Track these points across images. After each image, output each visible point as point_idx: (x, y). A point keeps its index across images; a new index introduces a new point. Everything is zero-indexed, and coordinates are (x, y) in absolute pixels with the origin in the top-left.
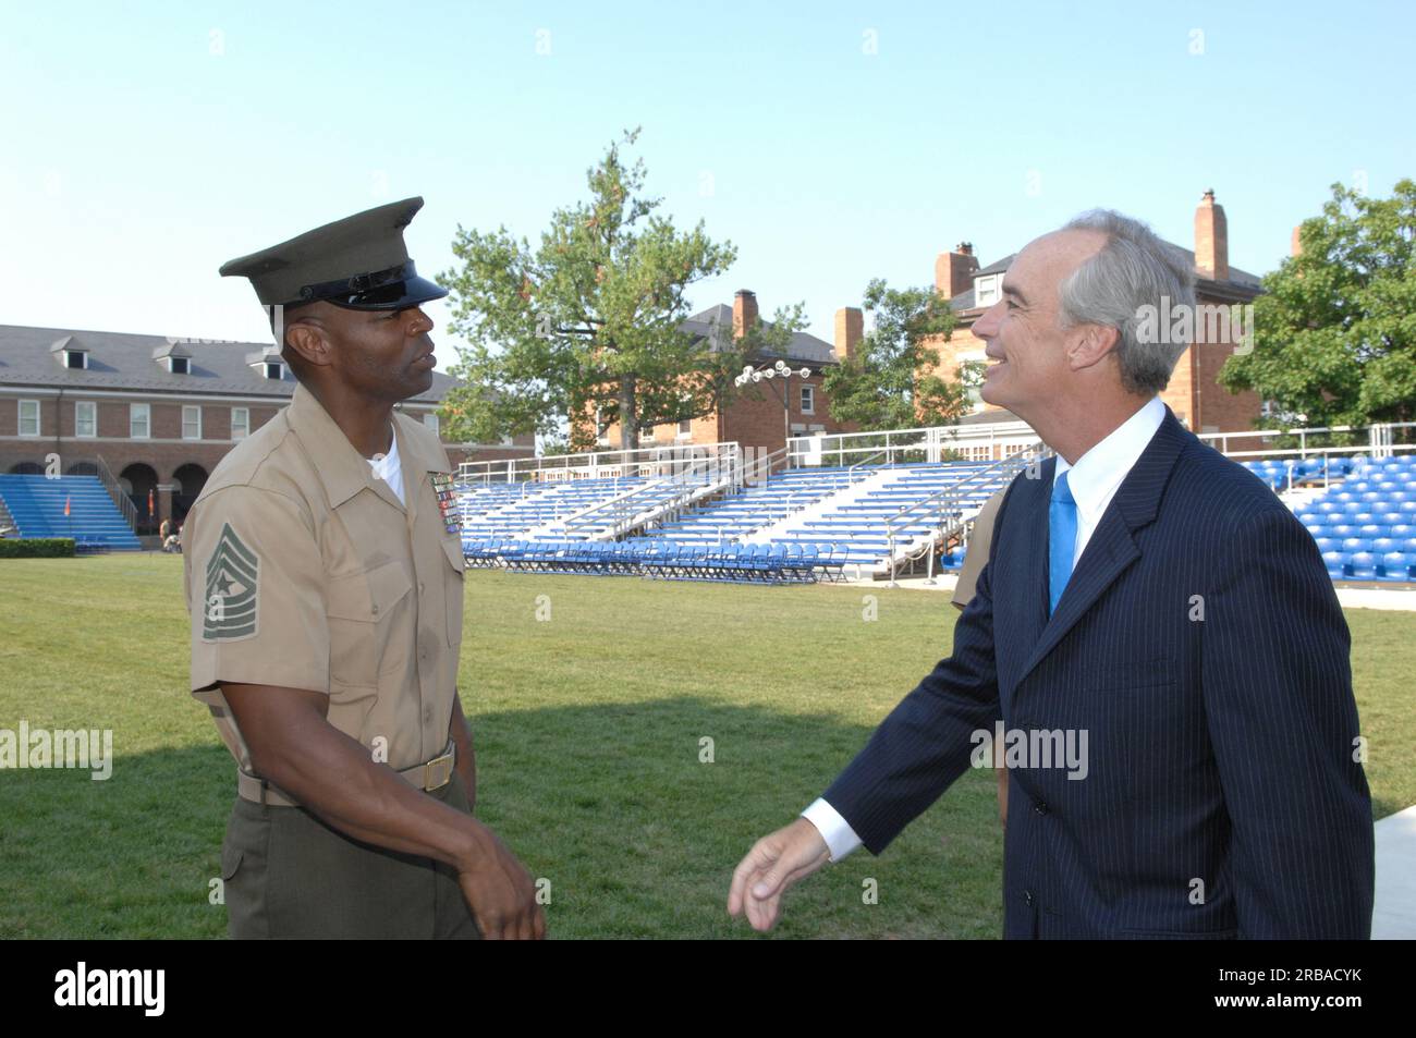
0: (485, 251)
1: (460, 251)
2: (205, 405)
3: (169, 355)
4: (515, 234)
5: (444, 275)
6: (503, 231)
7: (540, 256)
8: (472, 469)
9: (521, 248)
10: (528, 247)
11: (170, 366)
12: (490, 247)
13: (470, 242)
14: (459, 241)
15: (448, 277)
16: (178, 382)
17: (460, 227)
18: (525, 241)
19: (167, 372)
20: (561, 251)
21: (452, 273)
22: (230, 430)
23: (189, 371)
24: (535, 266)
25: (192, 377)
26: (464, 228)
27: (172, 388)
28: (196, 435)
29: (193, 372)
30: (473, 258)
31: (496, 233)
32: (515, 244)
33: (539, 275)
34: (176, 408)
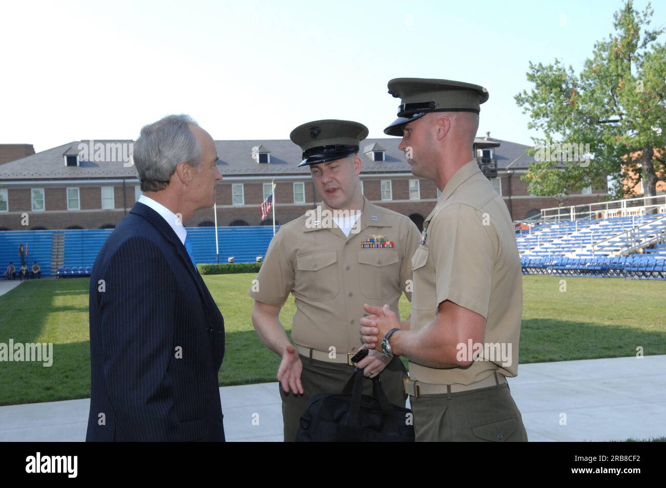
0: (548, 76)
1: (531, 78)
2: (394, 179)
3: (373, 151)
4: (565, 64)
5: (520, 95)
6: (557, 62)
7: (582, 76)
8: (548, 213)
9: (568, 72)
10: (573, 71)
11: (372, 156)
12: (550, 73)
13: (538, 71)
14: (531, 72)
15: (523, 96)
16: (378, 166)
17: (531, 63)
18: (571, 68)
19: (371, 160)
20: (595, 72)
21: (525, 93)
22: (409, 193)
23: (384, 159)
24: (579, 83)
25: (386, 162)
26: (533, 64)
27: (375, 170)
28: (390, 198)
29: (386, 160)
30: (539, 82)
31: (553, 64)
32: (564, 70)
33: (583, 88)
34: (377, 182)
